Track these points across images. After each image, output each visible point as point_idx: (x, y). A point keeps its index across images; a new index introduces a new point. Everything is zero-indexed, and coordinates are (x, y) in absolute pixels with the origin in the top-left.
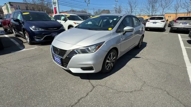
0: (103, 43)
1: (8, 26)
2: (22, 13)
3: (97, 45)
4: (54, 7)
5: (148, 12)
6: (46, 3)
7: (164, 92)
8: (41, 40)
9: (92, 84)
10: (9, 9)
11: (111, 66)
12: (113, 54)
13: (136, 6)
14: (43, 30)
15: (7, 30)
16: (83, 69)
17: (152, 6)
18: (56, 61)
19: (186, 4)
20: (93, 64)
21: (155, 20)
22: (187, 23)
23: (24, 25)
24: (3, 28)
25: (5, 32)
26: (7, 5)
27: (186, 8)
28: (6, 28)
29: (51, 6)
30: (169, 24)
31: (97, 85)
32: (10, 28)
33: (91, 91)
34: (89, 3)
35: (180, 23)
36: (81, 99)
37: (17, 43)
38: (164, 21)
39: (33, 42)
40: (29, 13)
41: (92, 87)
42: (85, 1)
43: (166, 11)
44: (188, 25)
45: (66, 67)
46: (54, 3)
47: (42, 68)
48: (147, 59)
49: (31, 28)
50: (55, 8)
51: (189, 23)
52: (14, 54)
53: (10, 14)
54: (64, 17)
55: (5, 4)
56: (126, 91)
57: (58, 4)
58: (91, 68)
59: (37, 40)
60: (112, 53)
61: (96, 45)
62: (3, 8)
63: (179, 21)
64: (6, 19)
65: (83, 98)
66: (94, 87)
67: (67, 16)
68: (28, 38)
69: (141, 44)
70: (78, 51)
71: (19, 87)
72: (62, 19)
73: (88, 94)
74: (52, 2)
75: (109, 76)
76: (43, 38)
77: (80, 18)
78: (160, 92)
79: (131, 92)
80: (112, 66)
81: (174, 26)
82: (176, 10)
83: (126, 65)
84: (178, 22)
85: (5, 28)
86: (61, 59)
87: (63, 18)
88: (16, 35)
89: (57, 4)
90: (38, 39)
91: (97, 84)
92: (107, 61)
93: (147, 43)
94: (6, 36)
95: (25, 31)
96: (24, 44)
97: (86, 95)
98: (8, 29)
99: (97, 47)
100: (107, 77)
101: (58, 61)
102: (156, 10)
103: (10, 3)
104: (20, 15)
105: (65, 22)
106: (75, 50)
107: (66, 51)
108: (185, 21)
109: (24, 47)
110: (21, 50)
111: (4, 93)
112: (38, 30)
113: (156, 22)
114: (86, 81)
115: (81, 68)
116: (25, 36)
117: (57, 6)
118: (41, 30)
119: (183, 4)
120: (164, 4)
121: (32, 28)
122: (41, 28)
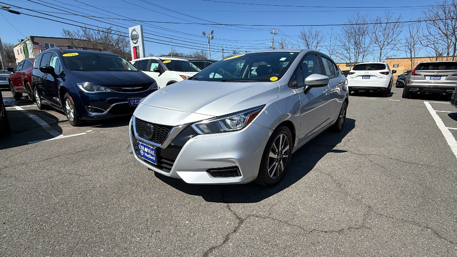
0: (262, 108)
1: (24, 88)
2: (60, 54)
3: (249, 113)
4: (132, 45)
5: (348, 55)
6: (115, 37)
7: (425, 229)
8: (104, 113)
9: (235, 214)
10: (30, 51)
11: (280, 171)
12: (284, 137)
13: (318, 43)
14: (109, 90)
15: (21, 96)
16: (214, 172)
17: (356, 43)
18: (144, 156)
19: (431, 37)
20: (239, 160)
21: (367, 71)
22: (441, 76)
23: (64, 80)
24: (13, 92)
25: (16, 100)
26: (25, 43)
27: (433, 46)
28: (20, 91)
29: (127, 44)
30: (397, 81)
31: (249, 216)
32: (30, 90)
33: (235, 231)
34: (212, 38)
35: (425, 76)
36: (211, 250)
37: (44, 124)
38: (387, 73)
39: (83, 118)
40: (77, 54)
41: (238, 221)
42: (204, 34)
43: (388, 52)
44: (443, 79)
45: (169, 170)
46: (135, 38)
47: (107, 177)
48: (364, 155)
49: (81, 87)
50: (136, 47)
51: (447, 76)
52: (36, 146)
53: (33, 60)
54: (157, 65)
55: (22, 40)
56: (326, 230)
57: (143, 40)
58: (233, 171)
59: (94, 114)
60: (281, 136)
61: (246, 112)
62: (15, 50)
63: (423, 73)
64: (22, 72)
65: (214, 248)
66: (241, 221)
67: (164, 62)
68: (72, 111)
69: (342, 120)
70: (201, 126)
71: (47, 223)
72: (152, 69)
73: (227, 239)
74: (130, 35)
75: (275, 195)
76: (108, 110)
77: (194, 66)
78: (415, 231)
79: (341, 231)
80: (283, 169)
81: (412, 82)
82: (411, 51)
83: (315, 167)
84: (421, 73)
85: (16, 91)
86: (158, 151)
87: (154, 66)
88: (43, 107)
89: (140, 40)
90: (96, 111)
91: (248, 213)
92: (272, 155)
93: (355, 121)
94: (18, 108)
95: (67, 95)
96: (60, 125)
97: (225, 241)
98: (24, 94)
99: (248, 118)
100: (271, 197)
101: (149, 156)
102: (364, 52)
103: (32, 38)
104: (55, 58)
105: (159, 76)
106: (193, 126)
107: (170, 127)
108: (435, 72)
109: (60, 131)
110: (54, 137)
111: (4, 238)
112: (98, 90)
113: (369, 76)
114: (219, 207)
115: (209, 171)
116: (64, 105)
117: (140, 44)
118: (104, 91)
119: (424, 38)
120: (381, 38)
121: (83, 87)
122: (103, 85)
